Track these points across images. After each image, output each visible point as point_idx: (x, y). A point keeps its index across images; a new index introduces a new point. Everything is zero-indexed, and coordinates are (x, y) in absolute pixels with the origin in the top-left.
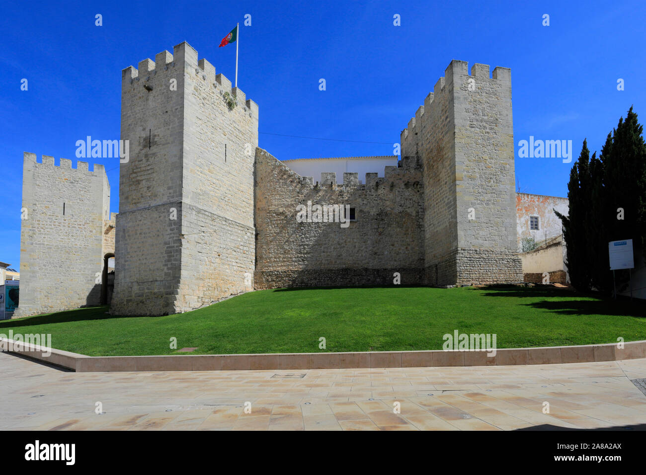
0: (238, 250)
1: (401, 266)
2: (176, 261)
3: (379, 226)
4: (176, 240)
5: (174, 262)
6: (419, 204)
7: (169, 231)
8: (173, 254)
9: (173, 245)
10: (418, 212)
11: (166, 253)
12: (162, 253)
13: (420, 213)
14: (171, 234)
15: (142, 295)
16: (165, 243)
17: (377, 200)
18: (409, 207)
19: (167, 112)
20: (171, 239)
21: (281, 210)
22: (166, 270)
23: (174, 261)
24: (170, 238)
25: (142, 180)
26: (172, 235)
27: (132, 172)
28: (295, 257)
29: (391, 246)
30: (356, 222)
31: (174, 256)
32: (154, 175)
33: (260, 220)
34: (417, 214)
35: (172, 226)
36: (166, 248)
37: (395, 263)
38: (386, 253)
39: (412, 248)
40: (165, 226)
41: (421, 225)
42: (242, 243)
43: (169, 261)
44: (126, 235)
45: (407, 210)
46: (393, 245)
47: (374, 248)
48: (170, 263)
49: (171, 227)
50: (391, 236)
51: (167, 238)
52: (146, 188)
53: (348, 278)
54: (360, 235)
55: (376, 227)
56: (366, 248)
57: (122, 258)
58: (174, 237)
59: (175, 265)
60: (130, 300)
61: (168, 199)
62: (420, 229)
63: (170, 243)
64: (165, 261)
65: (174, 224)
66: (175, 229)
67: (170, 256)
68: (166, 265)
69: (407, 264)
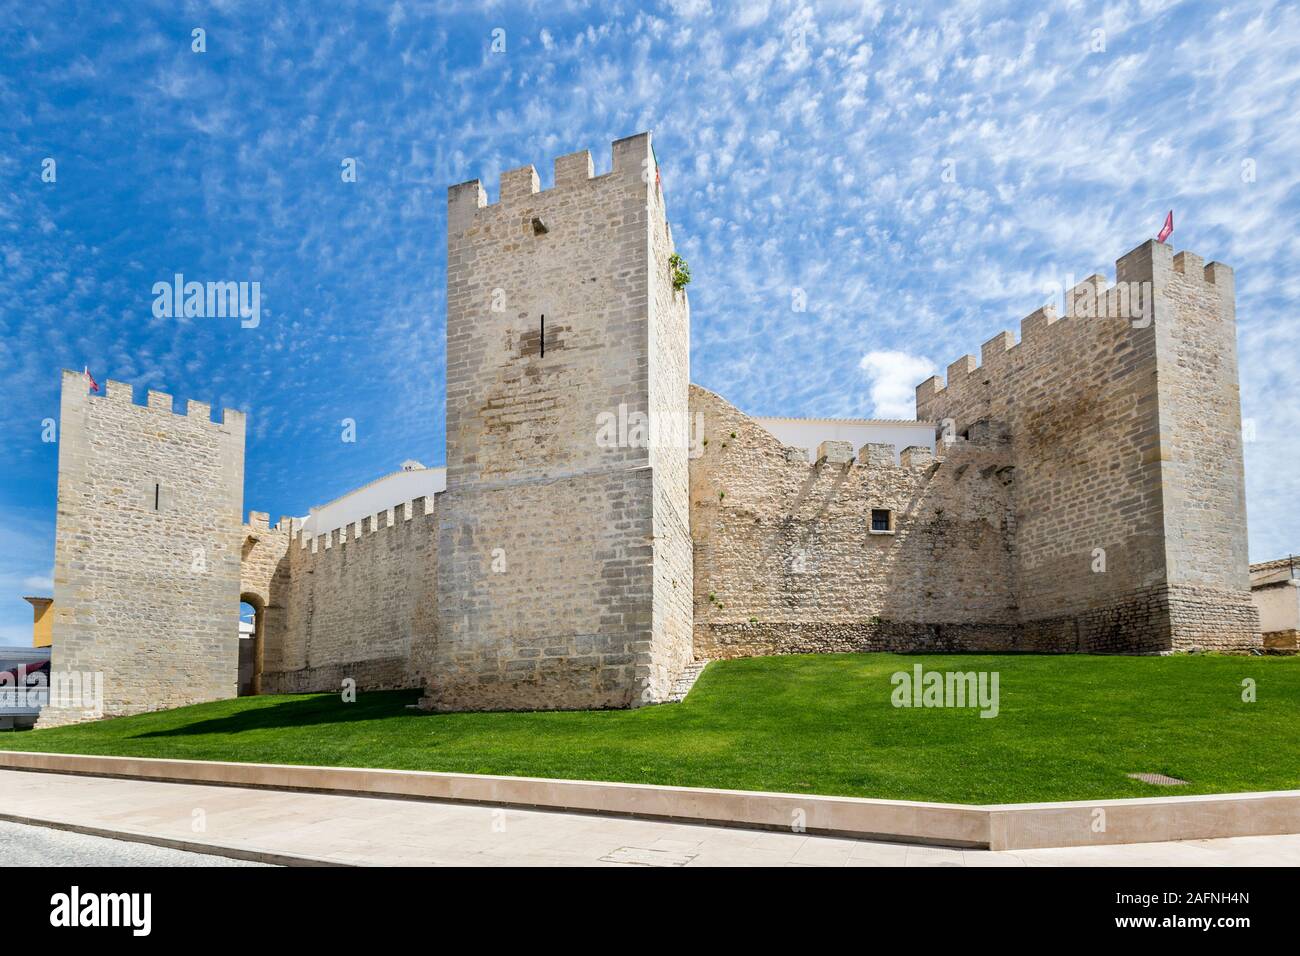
1: (978, 619)
2: (634, 593)
3: (934, 544)
4: (634, 548)
5: (632, 595)
6: (1007, 508)
7: (612, 529)
8: (625, 576)
9: (625, 558)
10: (1006, 522)
11: (603, 577)
12: (591, 577)
13: (1009, 524)
14: (617, 536)
15: (532, 665)
16: (601, 556)
17: (930, 497)
18: (989, 513)
19: (594, 280)
20: (618, 548)
21: (747, 507)
22: (603, 610)
23: (630, 592)
24: (614, 545)
25: (520, 423)
26: (624, 538)
27: (486, 405)
28: (776, 598)
29: (957, 583)
30: (892, 536)
31: (629, 582)
32: (559, 411)
33: (703, 524)
34: (1003, 525)
35: (621, 518)
36: (602, 565)
37: (966, 613)
38: (949, 594)
39: (996, 588)
40: (599, 520)
41: (1012, 546)
43: (613, 593)
44: (474, 537)
45: (985, 517)
46: (961, 580)
47: (926, 584)
48: (618, 597)
49: (620, 522)
50: (958, 565)
51: (606, 545)
52: (533, 440)
54: (901, 561)
55: (930, 545)
56: (911, 584)
57: (461, 588)
58: (628, 542)
59: (634, 602)
60: (491, 679)
61: (605, 462)
62: (1010, 552)
63: (618, 555)
64: (602, 593)
65: (629, 514)
66: (633, 526)
67: (617, 583)
68: (604, 602)
69: (987, 616)
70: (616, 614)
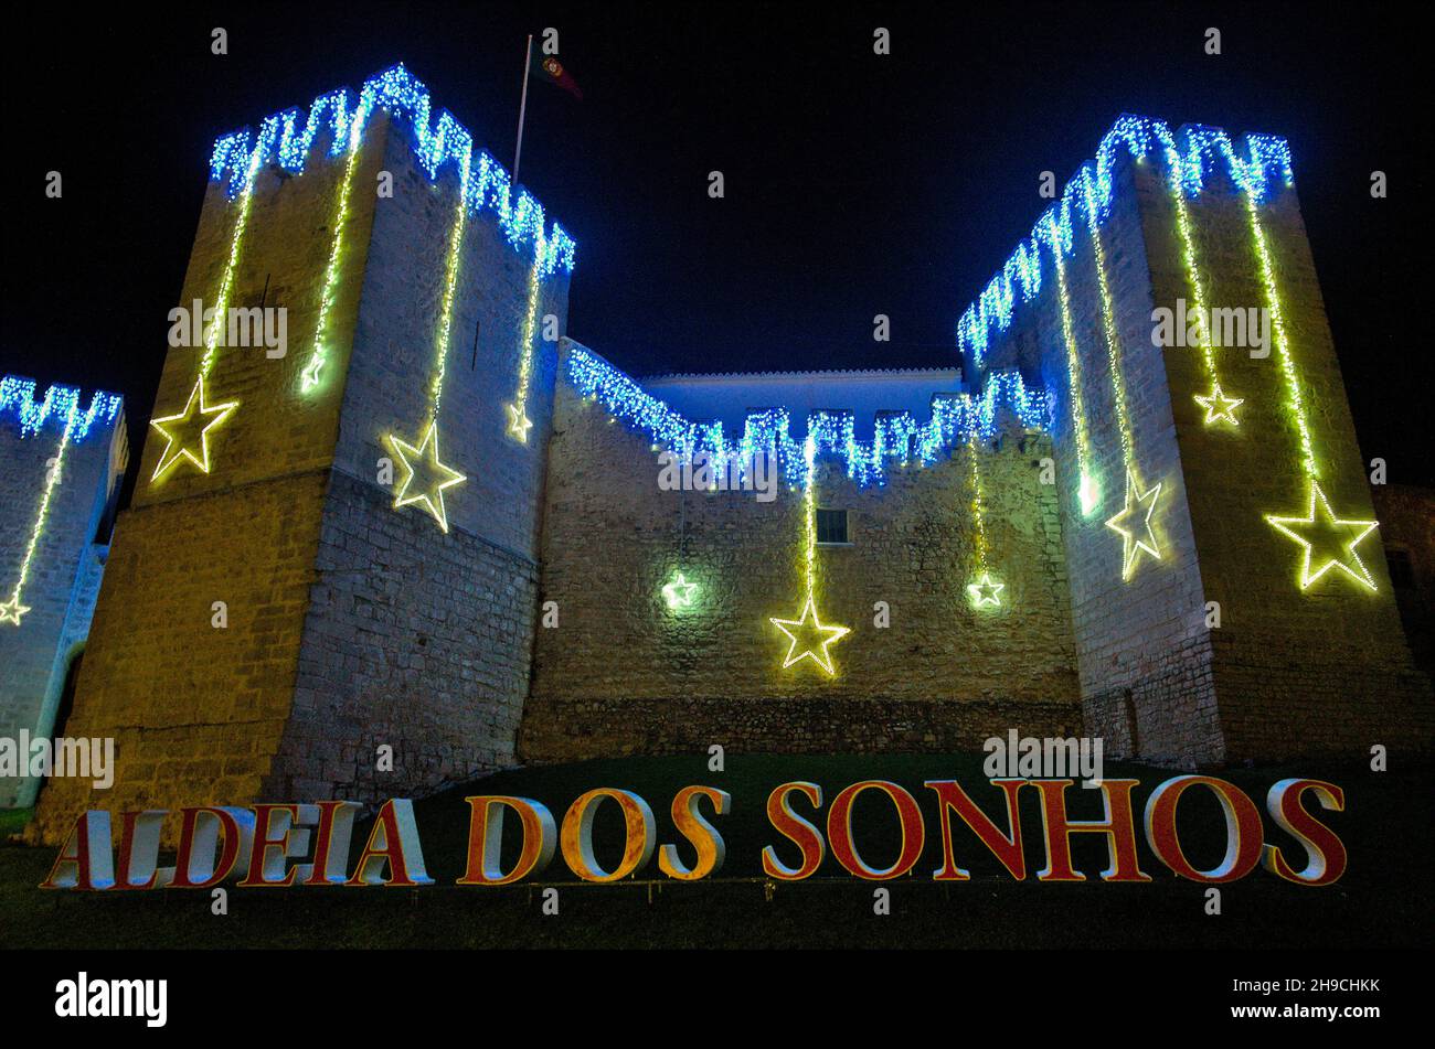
0: (484, 629)
1: (1001, 693)
2: (282, 657)
3: (923, 563)
4: (293, 588)
5: (275, 661)
6: (1043, 500)
7: (274, 561)
8: (274, 632)
9: (280, 602)
10: (1042, 525)
11: (252, 631)
12: (241, 631)
13: (1048, 528)
14: (277, 569)
16: (257, 598)
17: (912, 487)
18: (1012, 510)
20: (275, 588)
21: (622, 511)
22: (242, 687)
23: (275, 656)
24: (272, 582)
26: (285, 572)
28: (661, 658)
29: (963, 629)
30: (850, 551)
31: (278, 641)
32: (259, 395)
33: (558, 539)
34: (1039, 529)
35: (286, 542)
36: (255, 613)
37: (981, 682)
38: (949, 648)
39: (1033, 637)
40: (264, 544)
41: (1054, 564)
42: (497, 610)
43: (258, 657)
44: (138, 570)
45: (1006, 516)
47: (908, 631)
48: (261, 662)
49: (284, 548)
51: (264, 580)
53: (830, 731)
55: (914, 566)
58: (287, 578)
59: (277, 671)
61: (290, 462)
62: (1053, 574)
63: (273, 598)
64: (246, 658)
65: (296, 538)
66: (296, 554)
67: (263, 641)
68: (245, 670)
69: (1019, 687)
70: (254, 691)
